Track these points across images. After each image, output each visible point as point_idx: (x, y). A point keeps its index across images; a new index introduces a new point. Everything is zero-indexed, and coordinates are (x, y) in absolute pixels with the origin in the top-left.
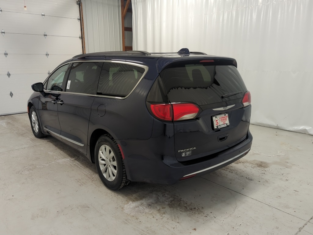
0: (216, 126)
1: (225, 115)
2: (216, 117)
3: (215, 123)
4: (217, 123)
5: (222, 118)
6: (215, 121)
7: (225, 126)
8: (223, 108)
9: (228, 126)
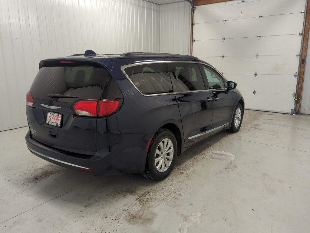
0: (49, 121)
1: (59, 115)
2: (50, 113)
3: (48, 118)
4: (50, 119)
5: (56, 116)
6: (49, 116)
7: (56, 125)
8: (47, 106)
9: (57, 126)
